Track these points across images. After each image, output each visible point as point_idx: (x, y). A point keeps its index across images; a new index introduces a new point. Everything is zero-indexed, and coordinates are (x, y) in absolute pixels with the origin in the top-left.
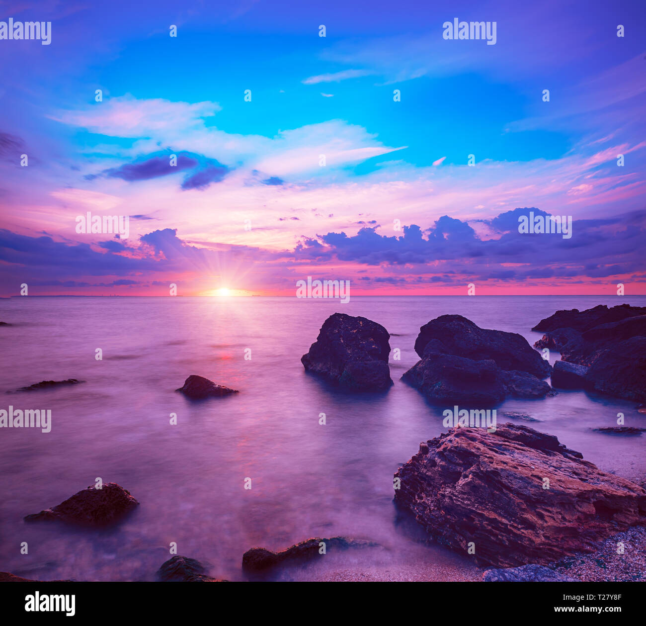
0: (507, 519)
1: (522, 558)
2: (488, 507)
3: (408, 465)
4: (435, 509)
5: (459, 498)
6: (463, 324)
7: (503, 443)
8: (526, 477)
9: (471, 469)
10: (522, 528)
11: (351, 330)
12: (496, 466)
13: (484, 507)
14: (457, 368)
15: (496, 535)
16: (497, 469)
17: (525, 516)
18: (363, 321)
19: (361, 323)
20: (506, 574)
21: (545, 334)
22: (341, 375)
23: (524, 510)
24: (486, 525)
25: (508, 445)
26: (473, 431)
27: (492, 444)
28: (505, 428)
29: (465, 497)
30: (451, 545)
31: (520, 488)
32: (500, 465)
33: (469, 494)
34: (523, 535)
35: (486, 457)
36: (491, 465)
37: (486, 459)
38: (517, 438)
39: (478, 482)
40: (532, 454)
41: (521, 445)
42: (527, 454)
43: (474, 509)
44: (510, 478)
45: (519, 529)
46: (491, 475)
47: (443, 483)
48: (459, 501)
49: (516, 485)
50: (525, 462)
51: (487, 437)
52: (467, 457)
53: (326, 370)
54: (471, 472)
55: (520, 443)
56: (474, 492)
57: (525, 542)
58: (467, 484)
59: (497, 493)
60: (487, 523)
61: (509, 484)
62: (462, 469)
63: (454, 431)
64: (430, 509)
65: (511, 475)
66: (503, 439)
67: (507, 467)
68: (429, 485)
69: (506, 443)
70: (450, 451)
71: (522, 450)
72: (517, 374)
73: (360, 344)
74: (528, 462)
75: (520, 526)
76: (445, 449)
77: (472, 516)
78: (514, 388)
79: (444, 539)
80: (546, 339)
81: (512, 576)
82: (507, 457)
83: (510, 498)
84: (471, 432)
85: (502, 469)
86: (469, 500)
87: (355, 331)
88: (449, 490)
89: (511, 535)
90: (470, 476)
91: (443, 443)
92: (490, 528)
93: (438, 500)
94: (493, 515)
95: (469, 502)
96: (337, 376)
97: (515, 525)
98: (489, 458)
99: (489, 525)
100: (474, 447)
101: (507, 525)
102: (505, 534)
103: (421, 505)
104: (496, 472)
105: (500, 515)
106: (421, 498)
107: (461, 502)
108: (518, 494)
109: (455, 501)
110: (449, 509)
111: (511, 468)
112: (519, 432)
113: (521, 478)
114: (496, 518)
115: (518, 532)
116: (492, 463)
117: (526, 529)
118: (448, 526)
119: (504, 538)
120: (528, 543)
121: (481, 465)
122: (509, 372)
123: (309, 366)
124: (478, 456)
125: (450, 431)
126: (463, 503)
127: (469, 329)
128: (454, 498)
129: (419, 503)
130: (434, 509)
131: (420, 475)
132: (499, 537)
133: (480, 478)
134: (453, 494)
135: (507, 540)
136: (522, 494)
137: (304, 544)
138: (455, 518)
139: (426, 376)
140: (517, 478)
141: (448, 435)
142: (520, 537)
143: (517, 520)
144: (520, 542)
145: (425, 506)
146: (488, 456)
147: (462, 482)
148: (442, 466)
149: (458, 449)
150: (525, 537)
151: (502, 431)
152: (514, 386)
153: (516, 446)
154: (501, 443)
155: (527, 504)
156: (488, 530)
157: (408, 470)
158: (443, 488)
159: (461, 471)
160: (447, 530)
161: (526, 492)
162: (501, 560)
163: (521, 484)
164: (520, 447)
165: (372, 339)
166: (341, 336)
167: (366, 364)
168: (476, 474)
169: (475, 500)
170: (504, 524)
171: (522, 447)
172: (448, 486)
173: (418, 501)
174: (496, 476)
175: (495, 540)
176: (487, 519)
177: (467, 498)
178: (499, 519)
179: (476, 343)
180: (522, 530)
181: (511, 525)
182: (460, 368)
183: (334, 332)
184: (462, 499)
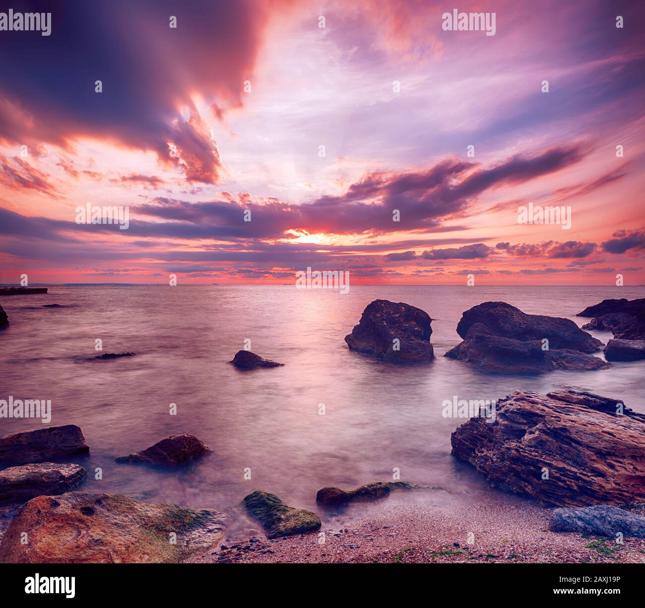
0: (576, 468)
1: (590, 501)
2: (556, 458)
3: (466, 425)
4: (499, 460)
5: (526, 450)
6: (507, 310)
7: (566, 406)
8: (597, 433)
9: (537, 426)
10: (591, 476)
11: (394, 314)
12: (564, 424)
13: (552, 458)
14: (504, 347)
15: (564, 481)
16: (565, 426)
17: (595, 466)
18: (405, 307)
19: (403, 308)
20: (576, 512)
21: (593, 318)
22: (386, 352)
23: (594, 460)
24: (554, 473)
25: (571, 408)
26: (533, 397)
27: (554, 407)
28: (566, 394)
29: (533, 449)
30: (515, 490)
31: (590, 442)
32: (568, 423)
33: (535, 447)
34: (593, 481)
35: (552, 416)
36: (558, 423)
37: (553, 418)
38: (580, 402)
39: (545, 437)
40: (598, 415)
41: (585, 408)
42: (593, 415)
43: (542, 459)
44: (579, 433)
45: (589, 477)
46: (560, 431)
47: (506, 439)
48: (526, 453)
49: (586, 440)
50: (592, 421)
51: (548, 402)
52: (531, 418)
53: (370, 348)
54: (538, 429)
55: (584, 406)
56: (542, 446)
57: (595, 487)
58: (534, 439)
59: (566, 446)
60: (555, 471)
61: (579, 439)
62: (527, 427)
63: (513, 397)
64: (492, 461)
65: (581, 431)
66: (565, 403)
67: (576, 425)
68: (491, 441)
69: (570, 406)
70: (512, 412)
71: (588, 412)
72: (567, 352)
73: (403, 326)
74: (597, 421)
75: (589, 474)
76: (506, 411)
77: (539, 465)
78: (563, 364)
79: (507, 485)
80: (595, 322)
81: (583, 513)
82: (573, 417)
83: (579, 451)
84: (531, 397)
85: (570, 426)
86: (536, 452)
87: (397, 315)
88: (514, 444)
89: (580, 481)
90: (537, 432)
91: (503, 406)
92: (558, 475)
93: (502, 453)
94: (561, 465)
95: (536, 454)
96: (381, 353)
97: (585, 473)
98: (555, 417)
99: (558, 473)
100: (538, 409)
101: (576, 473)
102: (573, 481)
103: (482, 457)
104: (564, 429)
105: (569, 464)
106: (482, 452)
107: (529, 454)
108: (588, 447)
109: (521, 453)
110: (516, 460)
111: (580, 425)
112: (581, 397)
113: (592, 434)
114: (564, 467)
115: (588, 479)
116: (560, 421)
117: (596, 476)
118: (512, 474)
119: (573, 484)
120: (598, 488)
121: (548, 423)
122: (559, 350)
123: (352, 345)
124: (544, 417)
125: (507, 397)
126: (531, 455)
127: (514, 315)
128: (521, 450)
129: (480, 456)
130: (497, 461)
131: (479, 433)
132: (567, 482)
133: (547, 434)
134: (519, 447)
135: (576, 485)
136: (592, 447)
137: (372, 485)
138: (522, 467)
139: (471, 354)
140: (587, 434)
141: (506, 400)
142: (590, 483)
143: (586, 469)
144: (589, 487)
145: (487, 458)
146: (554, 416)
147: (527, 437)
148: (504, 425)
149: (521, 410)
150: (595, 483)
151: (563, 397)
152: (563, 362)
153: (580, 408)
154: (564, 406)
155: (597, 456)
156: (556, 477)
157: (466, 429)
158: (507, 443)
159: (526, 429)
160: (510, 478)
161: (597, 446)
162: (568, 502)
163: (591, 438)
164: (584, 409)
165: (414, 322)
166: (384, 320)
167: (410, 343)
168: (542, 431)
169: (543, 452)
170: (574, 472)
171: (587, 410)
172: (512, 441)
173: (479, 455)
174: (564, 432)
175: (563, 485)
176: (556, 468)
177: (534, 450)
178: (568, 468)
179: (522, 326)
180: (592, 477)
181: (580, 473)
182: (507, 347)
183: (377, 316)
184: (529, 451)
